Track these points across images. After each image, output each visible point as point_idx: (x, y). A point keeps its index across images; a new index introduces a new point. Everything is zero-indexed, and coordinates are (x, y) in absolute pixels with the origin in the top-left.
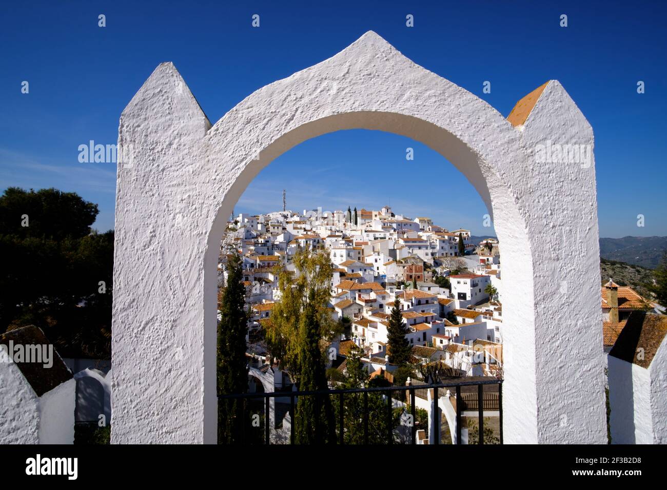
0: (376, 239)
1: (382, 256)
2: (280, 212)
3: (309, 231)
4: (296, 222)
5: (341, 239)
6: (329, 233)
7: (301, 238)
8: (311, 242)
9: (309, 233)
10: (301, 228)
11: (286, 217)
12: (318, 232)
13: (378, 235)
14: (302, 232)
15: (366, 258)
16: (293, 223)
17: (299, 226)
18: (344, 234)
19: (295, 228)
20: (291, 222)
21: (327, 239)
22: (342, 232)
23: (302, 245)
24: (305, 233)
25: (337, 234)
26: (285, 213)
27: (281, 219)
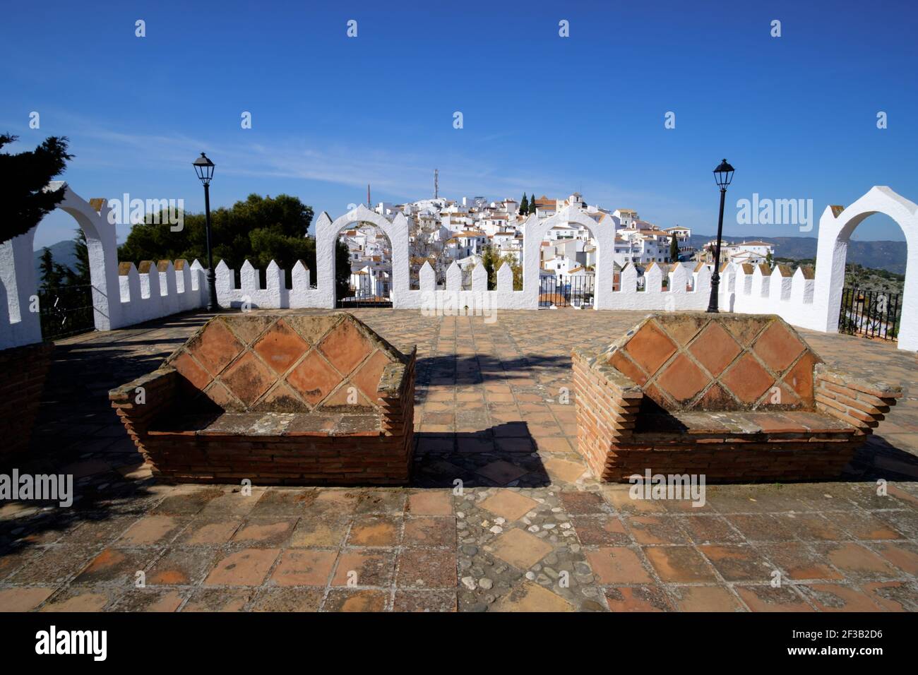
0: (559, 238)
1: (567, 261)
2: (431, 201)
3: (471, 226)
4: (453, 214)
5: (513, 237)
6: (497, 229)
7: (461, 236)
8: (475, 241)
9: (471, 229)
10: (460, 223)
11: (439, 207)
12: (483, 227)
13: (562, 233)
14: (462, 227)
15: (545, 263)
16: (449, 215)
17: (457, 219)
18: (517, 231)
19: (453, 223)
20: (446, 215)
21: (494, 237)
22: (514, 228)
23: (463, 245)
24: (466, 229)
25: (508, 230)
26: (438, 201)
27: (434, 210)
